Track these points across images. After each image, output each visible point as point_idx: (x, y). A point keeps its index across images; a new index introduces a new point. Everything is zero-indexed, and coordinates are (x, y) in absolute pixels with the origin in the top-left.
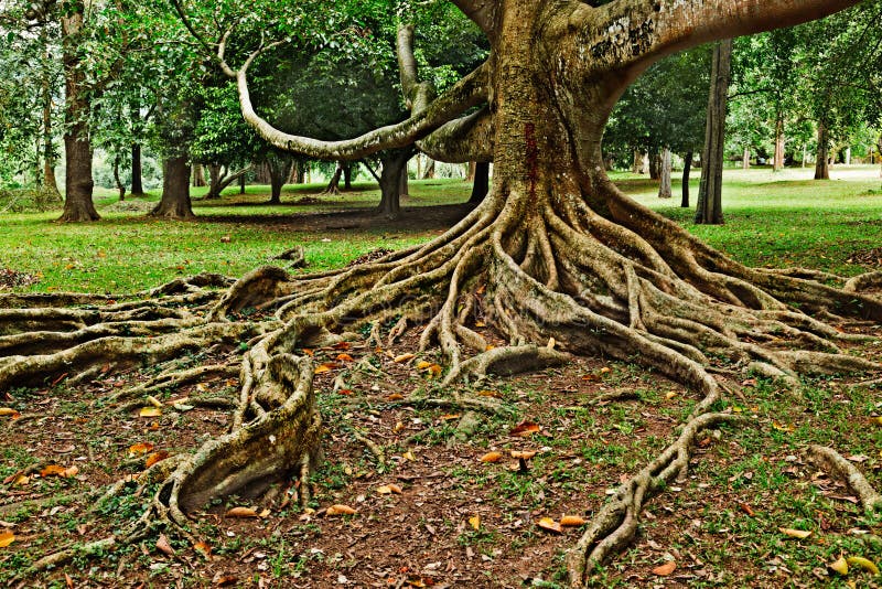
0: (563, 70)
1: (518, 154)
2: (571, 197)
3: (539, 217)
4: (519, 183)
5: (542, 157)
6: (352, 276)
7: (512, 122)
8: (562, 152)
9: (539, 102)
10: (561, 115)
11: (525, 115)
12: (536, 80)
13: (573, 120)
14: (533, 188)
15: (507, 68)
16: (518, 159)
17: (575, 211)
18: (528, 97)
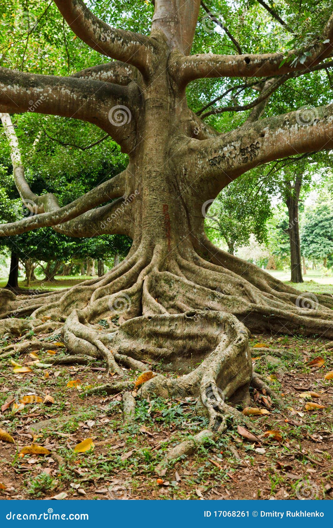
0: (185, 175)
1: (160, 222)
2: (189, 250)
3: (174, 261)
4: (161, 240)
5: (173, 225)
6: (74, 292)
7: (155, 203)
8: (182, 224)
9: (170, 192)
10: (183, 201)
11: (162, 200)
12: (168, 179)
13: (190, 204)
14: (169, 243)
15: (150, 172)
16: (160, 225)
17: (192, 258)
18: (164, 189)
